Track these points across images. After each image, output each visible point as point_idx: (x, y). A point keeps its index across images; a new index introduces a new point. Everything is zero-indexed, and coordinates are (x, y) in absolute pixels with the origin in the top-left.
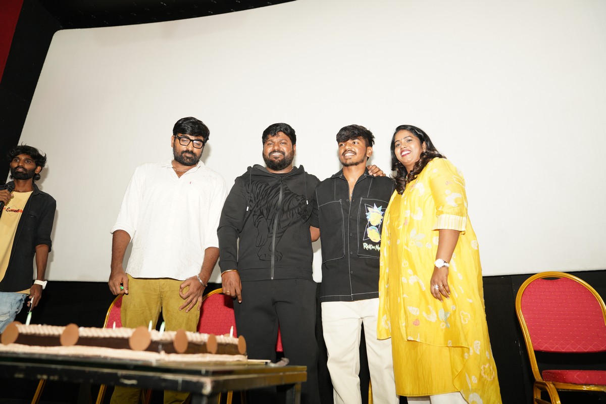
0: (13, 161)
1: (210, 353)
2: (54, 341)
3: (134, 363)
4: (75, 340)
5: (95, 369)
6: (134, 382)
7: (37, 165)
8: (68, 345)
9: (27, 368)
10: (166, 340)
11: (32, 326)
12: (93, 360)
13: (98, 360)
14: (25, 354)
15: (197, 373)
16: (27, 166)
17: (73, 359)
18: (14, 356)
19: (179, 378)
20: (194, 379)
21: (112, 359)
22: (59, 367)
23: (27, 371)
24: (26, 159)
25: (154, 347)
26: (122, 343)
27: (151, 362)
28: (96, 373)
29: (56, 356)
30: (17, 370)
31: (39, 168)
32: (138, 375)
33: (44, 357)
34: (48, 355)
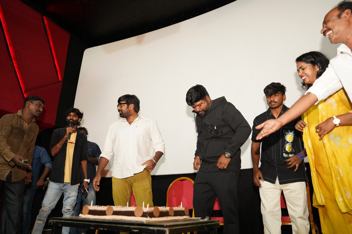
0: (68, 116)
1: (171, 216)
2: (103, 213)
3: (137, 222)
4: (112, 213)
5: (121, 226)
6: (137, 231)
7: (79, 118)
8: (109, 215)
9: (95, 225)
10: (150, 212)
11: (94, 206)
12: (120, 222)
13: (122, 222)
14: (93, 219)
15: (163, 226)
16: (75, 119)
17: (112, 221)
18: (89, 220)
19: (155, 228)
20: (161, 229)
21: (128, 221)
22: (107, 225)
23: (95, 226)
24: (74, 115)
25: (144, 215)
26: (131, 214)
27: (144, 222)
28: (122, 227)
29: (105, 220)
30: (91, 225)
31: (80, 119)
32: (138, 228)
33: (100, 220)
34: (102, 219)
